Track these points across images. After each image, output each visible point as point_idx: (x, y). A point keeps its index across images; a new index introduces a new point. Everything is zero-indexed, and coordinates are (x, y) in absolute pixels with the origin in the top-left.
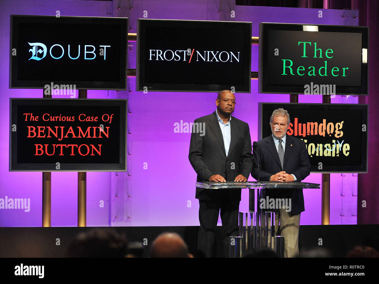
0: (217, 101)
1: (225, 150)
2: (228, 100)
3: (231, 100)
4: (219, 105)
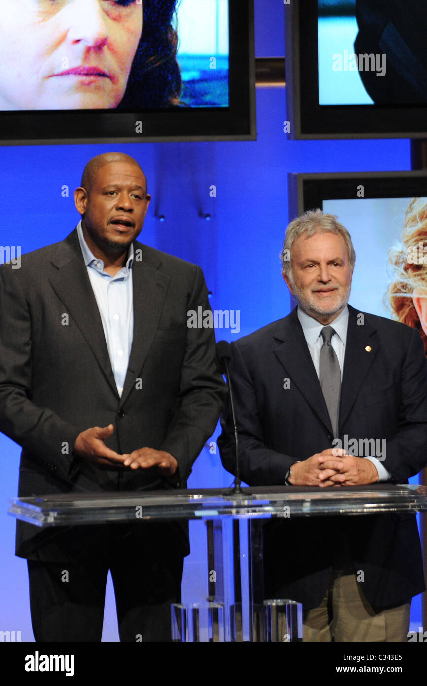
0: (81, 195)
1: (112, 374)
2: (119, 189)
3: (130, 190)
4: (87, 209)
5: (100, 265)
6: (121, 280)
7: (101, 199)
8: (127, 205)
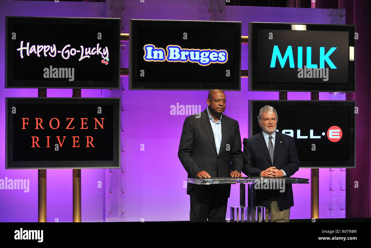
0: (208, 101)
1: (216, 149)
2: (219, 100)
3: (222, 100)
4: (211, 104)
5: (213, 119)
6: (218, 124)
7: (215, 102)
8: (222, 104)
